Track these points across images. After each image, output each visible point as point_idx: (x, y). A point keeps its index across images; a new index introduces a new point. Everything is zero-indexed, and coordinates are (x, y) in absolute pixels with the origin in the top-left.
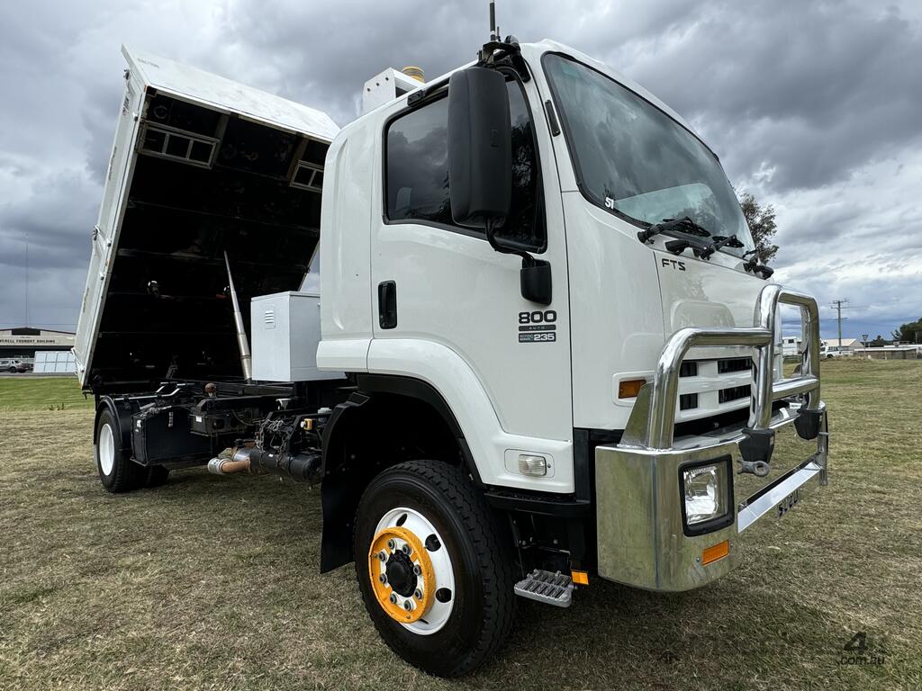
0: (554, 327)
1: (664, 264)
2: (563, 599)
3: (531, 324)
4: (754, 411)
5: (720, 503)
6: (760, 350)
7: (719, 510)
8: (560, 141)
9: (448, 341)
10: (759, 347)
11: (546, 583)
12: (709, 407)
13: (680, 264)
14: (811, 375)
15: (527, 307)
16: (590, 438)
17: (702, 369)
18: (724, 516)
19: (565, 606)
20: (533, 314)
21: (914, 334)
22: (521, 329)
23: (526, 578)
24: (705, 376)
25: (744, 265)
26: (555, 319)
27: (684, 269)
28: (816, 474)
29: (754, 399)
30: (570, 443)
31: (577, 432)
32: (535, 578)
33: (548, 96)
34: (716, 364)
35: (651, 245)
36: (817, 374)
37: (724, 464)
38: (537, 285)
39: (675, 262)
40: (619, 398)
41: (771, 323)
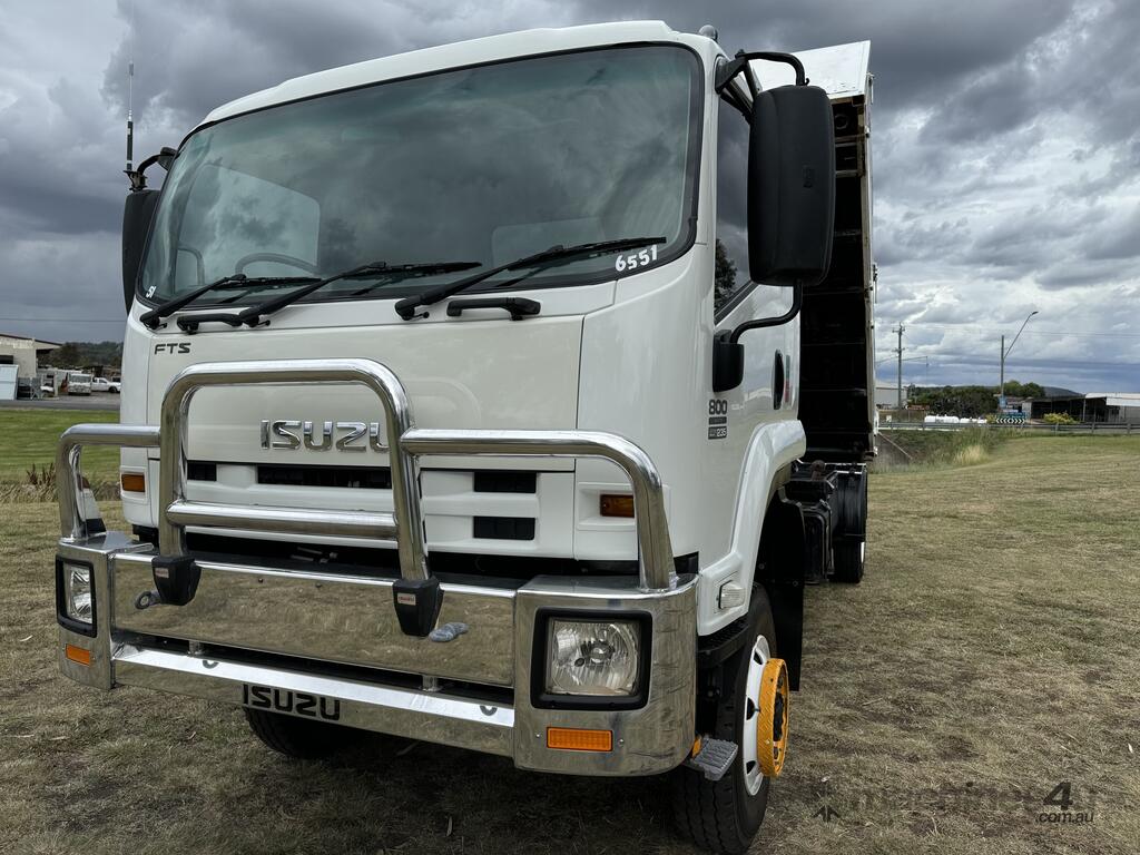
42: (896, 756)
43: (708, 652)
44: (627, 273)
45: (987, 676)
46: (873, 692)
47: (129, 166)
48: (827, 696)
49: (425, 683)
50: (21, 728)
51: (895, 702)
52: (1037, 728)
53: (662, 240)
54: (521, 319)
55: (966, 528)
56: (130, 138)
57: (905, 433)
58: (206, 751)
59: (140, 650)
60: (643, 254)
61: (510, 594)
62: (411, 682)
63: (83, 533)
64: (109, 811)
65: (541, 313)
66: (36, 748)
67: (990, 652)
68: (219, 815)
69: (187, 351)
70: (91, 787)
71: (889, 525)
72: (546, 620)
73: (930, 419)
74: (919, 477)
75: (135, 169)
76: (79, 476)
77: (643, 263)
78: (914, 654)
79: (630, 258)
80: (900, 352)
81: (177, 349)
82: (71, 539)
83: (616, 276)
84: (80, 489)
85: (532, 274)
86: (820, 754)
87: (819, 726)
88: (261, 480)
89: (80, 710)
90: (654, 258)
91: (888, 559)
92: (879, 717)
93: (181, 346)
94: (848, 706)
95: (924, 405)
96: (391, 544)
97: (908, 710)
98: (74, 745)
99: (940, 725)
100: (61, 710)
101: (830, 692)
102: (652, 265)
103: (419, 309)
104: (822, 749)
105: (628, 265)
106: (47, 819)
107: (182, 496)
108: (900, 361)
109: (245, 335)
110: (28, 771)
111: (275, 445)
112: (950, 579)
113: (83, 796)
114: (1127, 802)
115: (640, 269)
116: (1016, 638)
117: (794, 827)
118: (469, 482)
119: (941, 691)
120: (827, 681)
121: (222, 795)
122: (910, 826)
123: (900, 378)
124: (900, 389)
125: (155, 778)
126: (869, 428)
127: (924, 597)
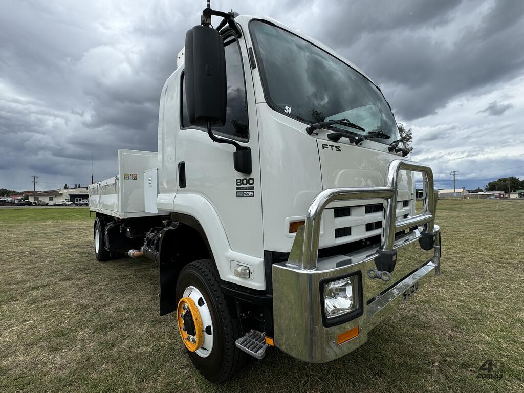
0: (253, 188)
1: (323, 148)
2: (259, 354)
3: (242, 186)
4: (383, 236)
5: (354, 302)
6: (388, 201)
7: (353, 306)
8: (256, 71)
9: (207, 196)
10: (387, 199)
11: (254, 340)
12: (358, 234)
13: (336, 147)
14: (428, 212)
15: (239, 175)
16: (273, 257)
17: (353, 212)
18: (357, 310)
19: (260, 358)
20: (243, 179)
21: (495, 187)
22: (238, 189)
23: (244, 335)
24: (356, 216)
25: (389, 148)
26: (253, 183)
27: (340, 151)
28: (434, 269)
29: (384, 229)
30: (262, 260)
31: (267, 253)
32: (249, 337)
33: (250, 45)
34: (364, 208)
35: (316, 136)
36: (433, 212)
37: (356, 277)
38: (243, 162)
39: (332, 146)
40: (290, 233)
41: (395, 183)
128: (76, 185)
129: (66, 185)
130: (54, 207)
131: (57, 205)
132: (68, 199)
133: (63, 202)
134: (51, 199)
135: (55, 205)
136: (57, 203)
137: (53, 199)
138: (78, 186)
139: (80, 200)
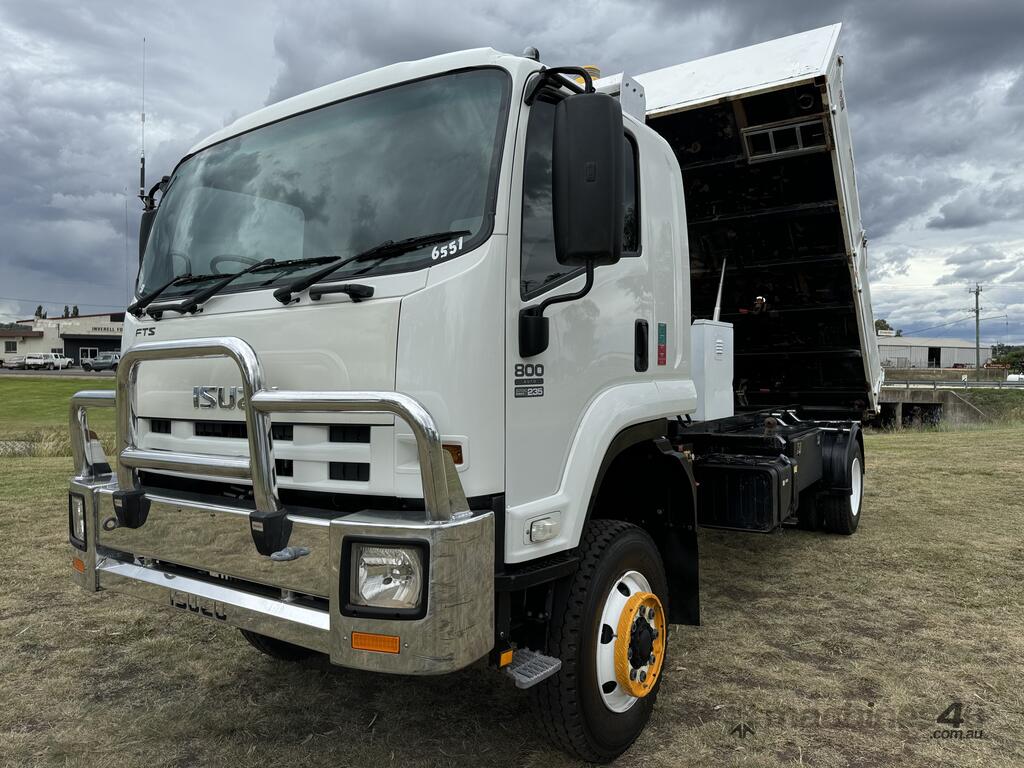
42: (800, 692)
43: (513, 577)
44: (440, 260)
45: (935, 626)
46: (808, 634)
47: (142, 192)
48: (761, 635)
49: (283, 594)
50: (93, 625)
51: (825, 644)
52: (959, 676)
53: (467, 233)
54: (360, 301)
55: (996, 485)
56: (143, 170)
57: (981, 392)
58: (217, 650)
59: (121, 563)
60: (452, 245)
61: (326, 523)
62: (273, 592)
63: (91, 474)
64: (127, 690)
65: (374, 296)
66: (97, 639)
67: (952, 603)
68: (203, 698)
69: (153, 333)
70: (122, 671)
71: (915, 481)
72: (352, 546)
73: (1012, 377)
74: (972, 435)
75: (147, 194)
76: (86, 430)
77: (452, 253)
78: (869, 602)
79: (442, 248)
80: (977, 312)
81: (148, 332)
82: (81, 478)
83: (430, 263)
84: (88, 440)
85: (377, 264)
86: (726, 686)
87: (738, 661)
88: (198, 433)
89: (139, 613)
90: (460, 248)
91: (896, 513)
92: (803, 657)
93: (150, 330)
94: (777, 645)
95: (1004, 364)
96: (248, 482)
97: (837, 652)
98: (124, 639)
99: (858, 668)
100: (127, 613)
101: (766, 633)
102: (459, 253)
103: (293, 295)
104: (731, 680)
105: (441, 254)
106: (80, 691)
107: (133, 445)
108: (977, 320)
109: (188, 321)
110: (84, 655)
111: (202, 406)
112: (949, 533)
113: (115, 677)
114: (1017, 750)
115: (450, 257)
116: (988, 591)
117: (667, 746)
118: (324, 434)
119: (878, 637)
120: (770, 622)
121: (211, 682)
122: (779, 753)
123: (978, 338)
124: (978, 348)
125: (169, 668)
126: (867, 387)
127: (911, 550)
128: (67, 309)
129: (40, 308)
130: (22, 375)
131: (29, 367)
132: (60, 351)
133: (46, 357)
134: (11, 347)
135: (23, 367)
136: (30, 362)
137: (15, 349)
138: (71, 311)
139: (94, 354)
